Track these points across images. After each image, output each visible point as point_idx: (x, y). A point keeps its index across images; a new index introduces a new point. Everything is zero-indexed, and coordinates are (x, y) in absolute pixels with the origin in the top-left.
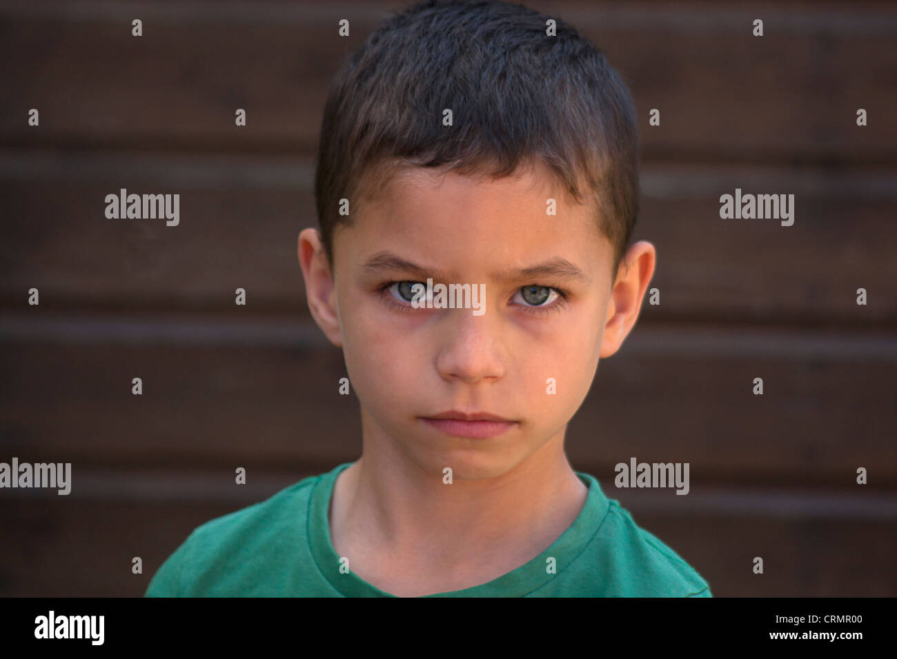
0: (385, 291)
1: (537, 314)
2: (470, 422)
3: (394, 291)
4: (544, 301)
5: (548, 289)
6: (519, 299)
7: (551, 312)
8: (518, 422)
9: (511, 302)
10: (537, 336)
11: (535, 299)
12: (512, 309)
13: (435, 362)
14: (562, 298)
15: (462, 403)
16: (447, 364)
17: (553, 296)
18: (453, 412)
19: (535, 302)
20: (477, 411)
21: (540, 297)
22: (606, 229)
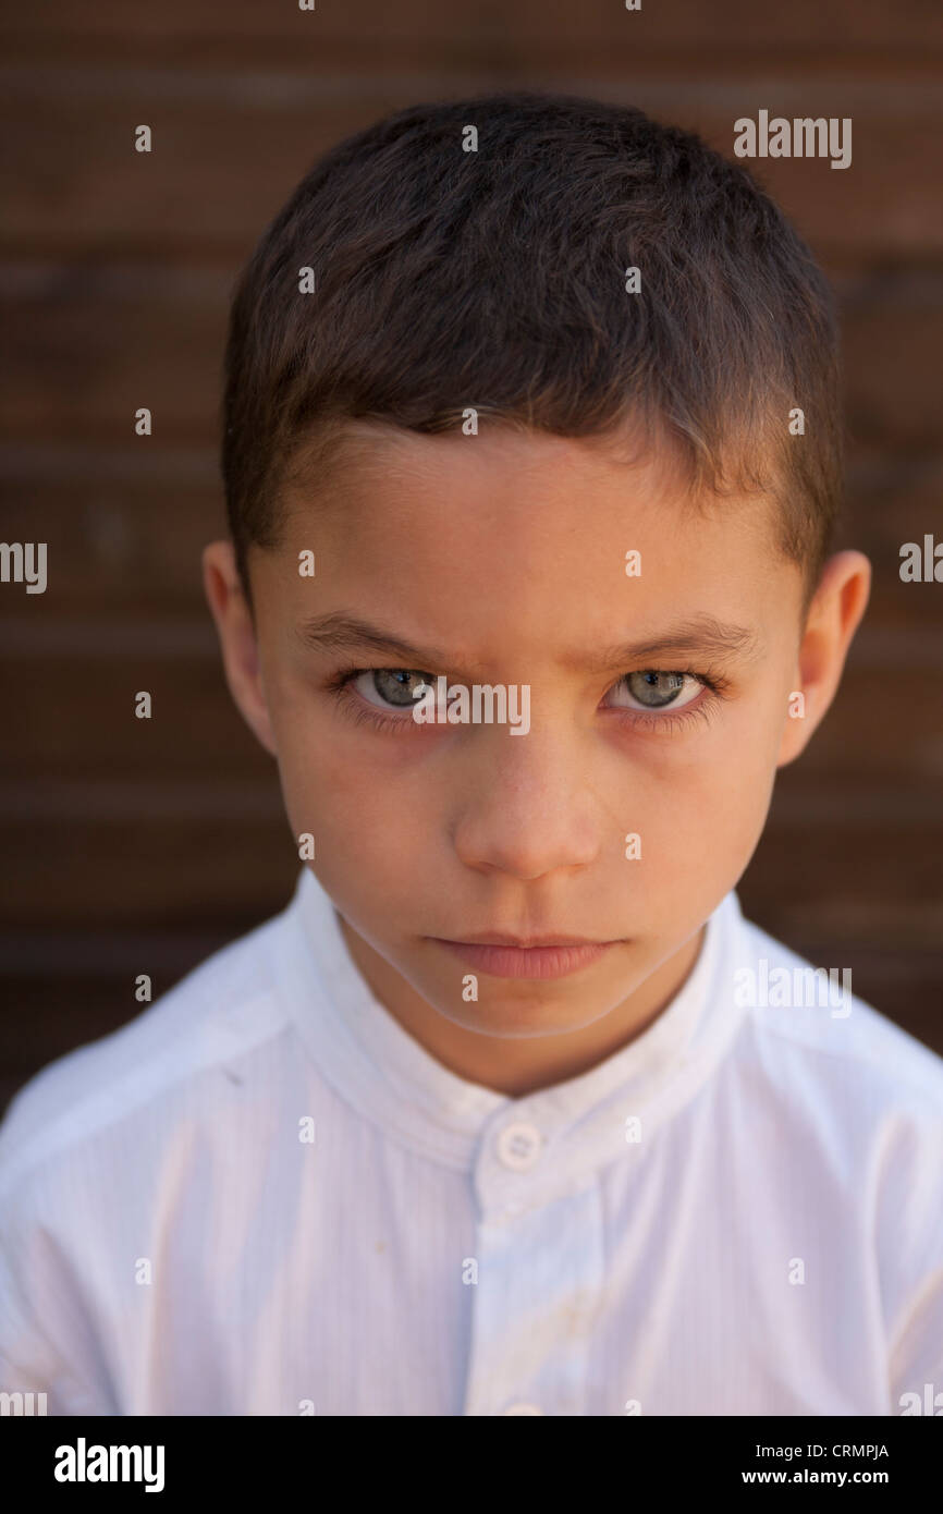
0: (348, 686)
1: (661, 729)
2: (527, 950)
3: (366, 687)
4: (672, 697)
5: (680, 675)
6: (623, 698)
7: (687, 722)
8: (625, 942)
9: (606, 706)
10: (660, 772)
11: (654, 695)
12: (609, 719)
13: (452, 833)
14: (709, 691)
15: (509, 917)
16: (477, 842)
17: (690, 689)
18: (492, 935)
19: (654, 702)
20: (541, 932)
21: (664, 693)
22: (790, 545)
